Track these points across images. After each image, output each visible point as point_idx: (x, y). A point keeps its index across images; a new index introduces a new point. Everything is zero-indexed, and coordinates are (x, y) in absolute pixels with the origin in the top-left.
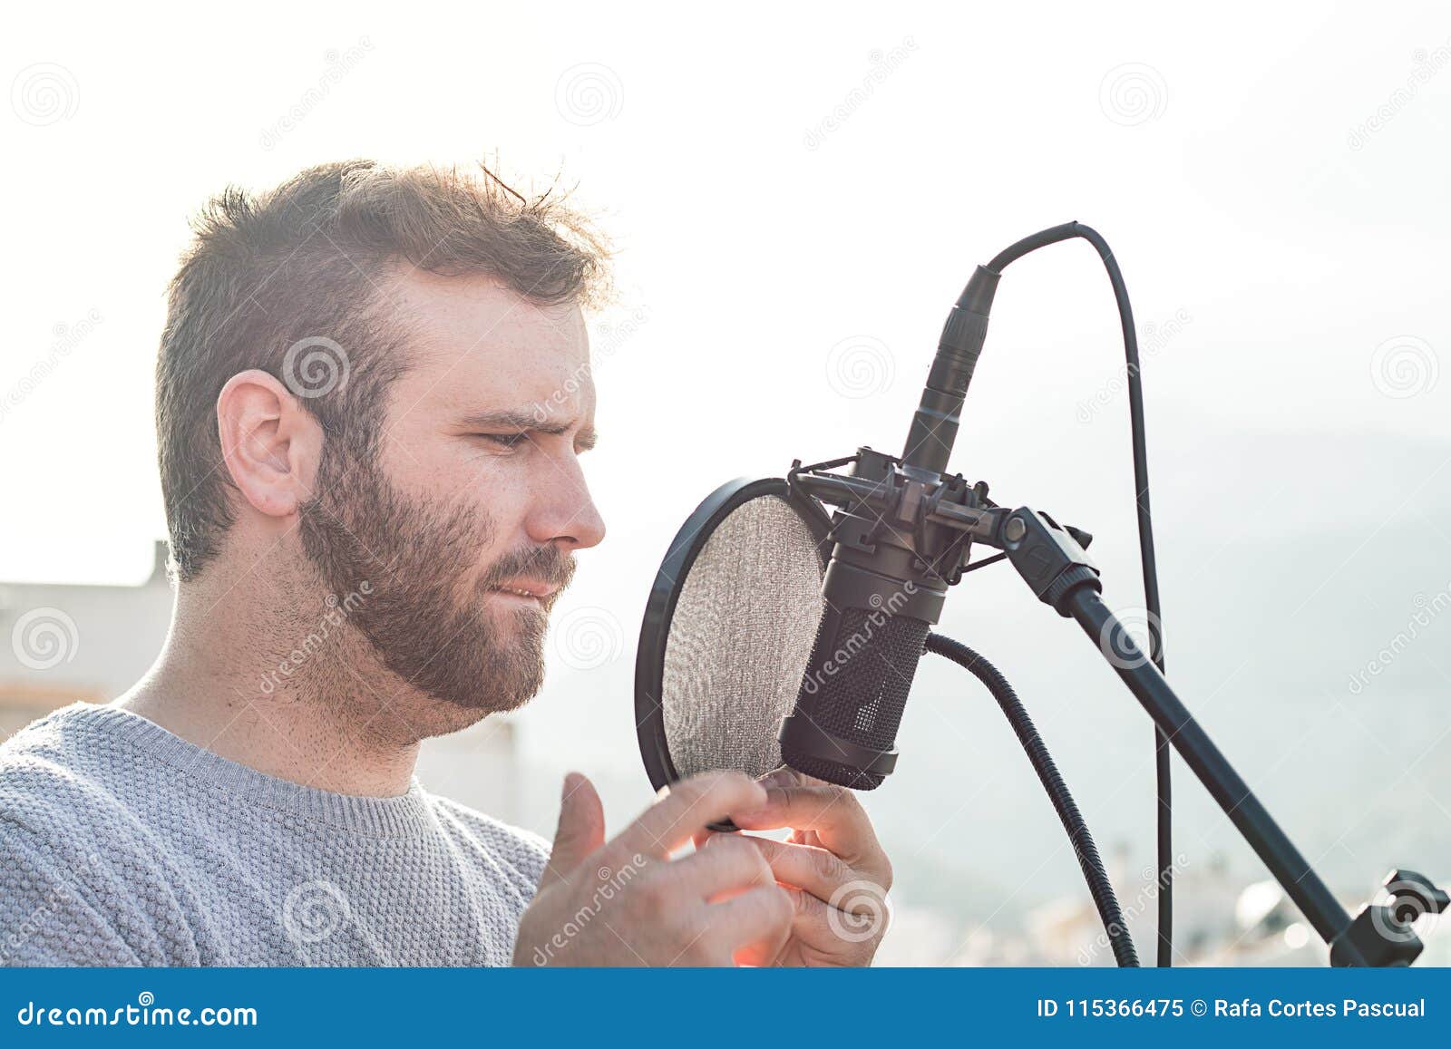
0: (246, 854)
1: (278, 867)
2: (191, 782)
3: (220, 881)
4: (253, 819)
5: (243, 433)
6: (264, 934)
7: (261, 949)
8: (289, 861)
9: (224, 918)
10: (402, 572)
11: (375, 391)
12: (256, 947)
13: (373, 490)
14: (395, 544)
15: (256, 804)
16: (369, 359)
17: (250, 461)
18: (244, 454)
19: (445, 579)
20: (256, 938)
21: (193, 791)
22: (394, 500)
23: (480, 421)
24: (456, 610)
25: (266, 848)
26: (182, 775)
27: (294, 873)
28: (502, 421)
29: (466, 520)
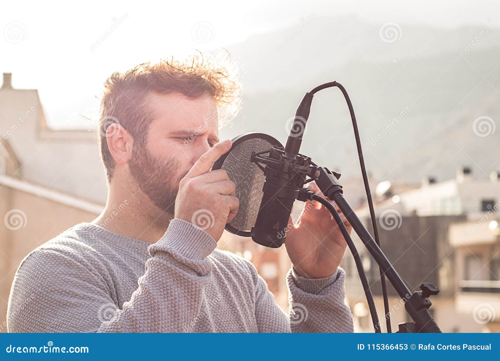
0: (127, 260)
1: (136, 263)
2: (111, 242)
3: (120, 266)
4: (129, 251)
5: (113, 141)
6: (133, 279)
7: (132, 283)
8: (139, 261)
9: (121, 274)
10: (155, 178)
11: (146, 127)
12: (130, 283)
13: (145, 155)
14: (153, 170)
15: (130, 247)
16: (144, 117)
17: (116, 149)
18: (114, 147)
19: (168, 179)
20: (130, 280)
21: (112, 245)
22: (151, 157)
23: (174, 133)
24: (172, 189)
25: (132, 258)
26: (108, 241)
27: (141, 264)
28: (181, 133)
29: (172, 162)
